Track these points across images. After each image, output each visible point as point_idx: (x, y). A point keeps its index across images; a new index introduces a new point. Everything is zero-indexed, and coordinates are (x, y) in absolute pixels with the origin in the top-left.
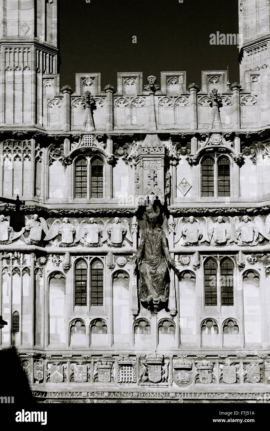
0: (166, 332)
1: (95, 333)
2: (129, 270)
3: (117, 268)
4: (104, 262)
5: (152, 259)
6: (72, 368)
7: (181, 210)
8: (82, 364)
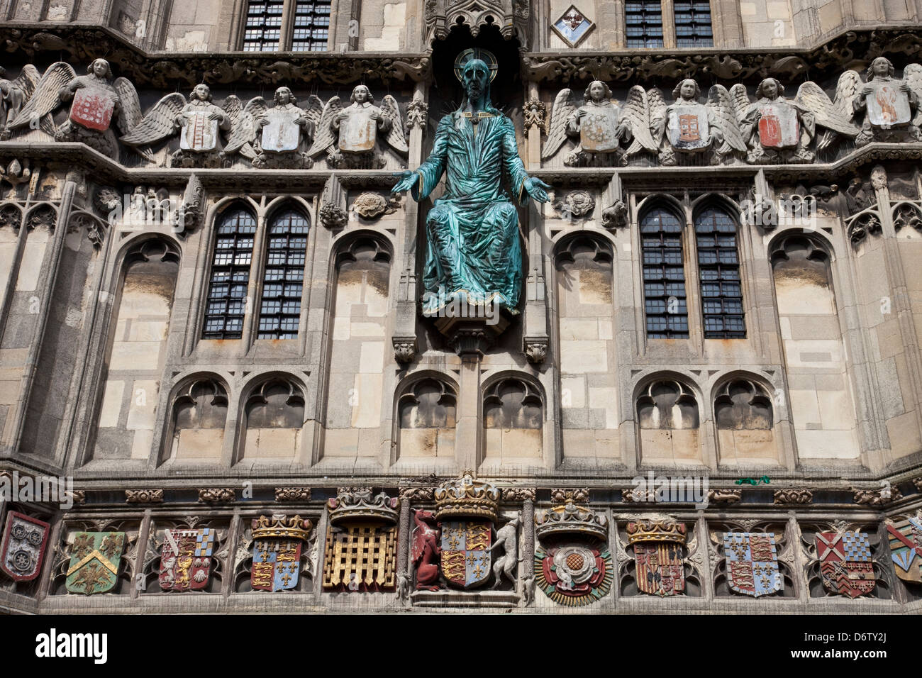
0: (510, 422)
1: (259, 424)
2: (393, 231)
3: (353, 225)
4: (312, 210)
5: (470, 191)
6: (158, 544)
7: (564, 63)
8: (196, 527)
